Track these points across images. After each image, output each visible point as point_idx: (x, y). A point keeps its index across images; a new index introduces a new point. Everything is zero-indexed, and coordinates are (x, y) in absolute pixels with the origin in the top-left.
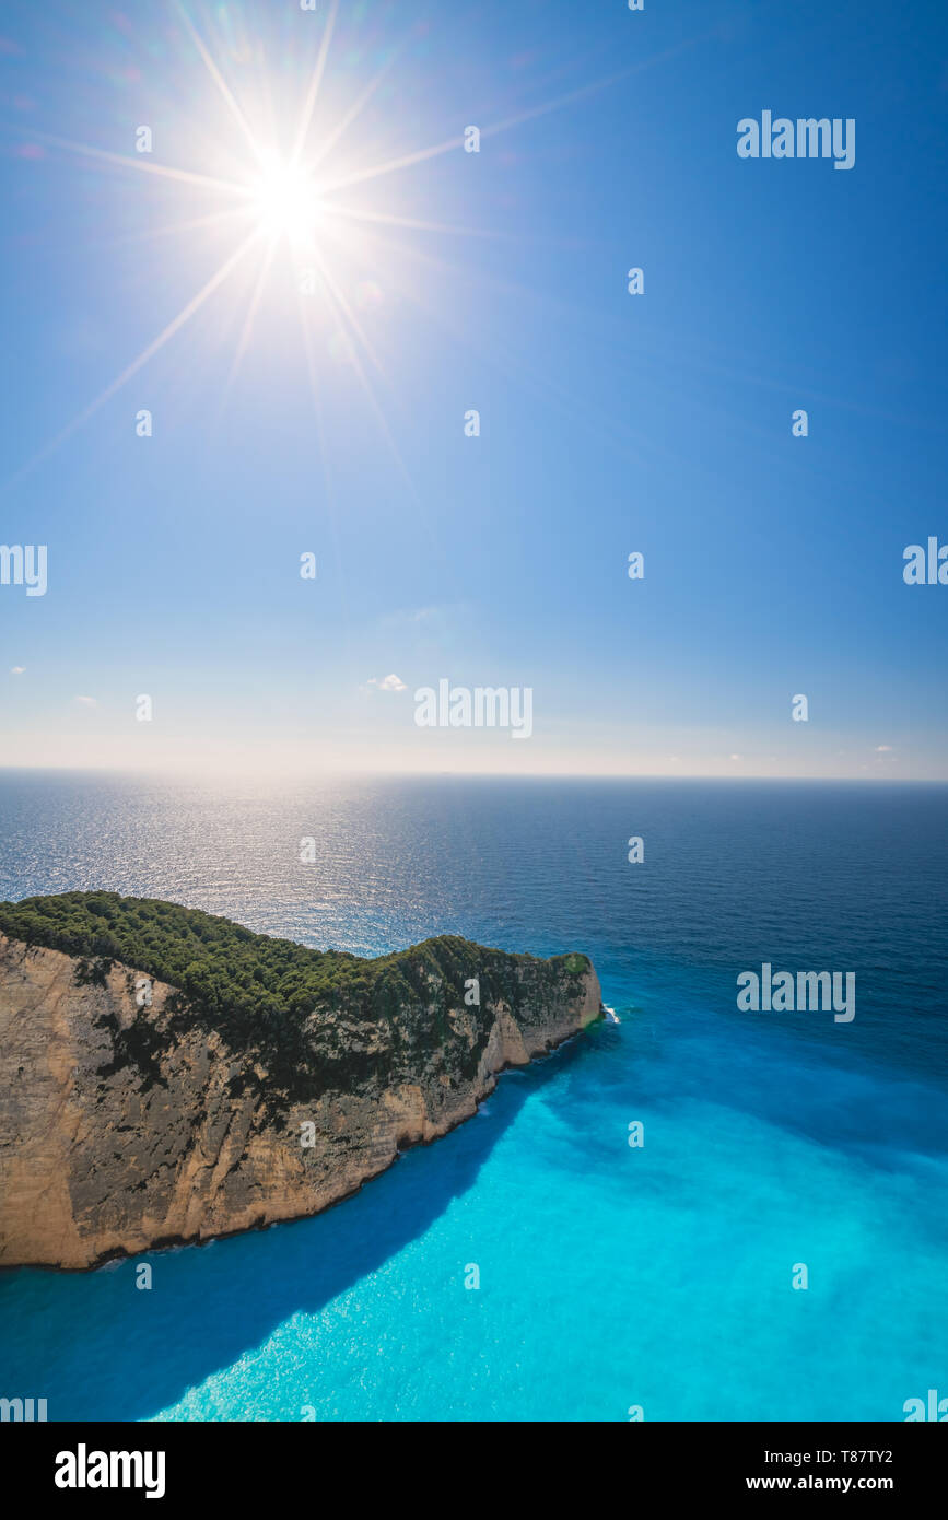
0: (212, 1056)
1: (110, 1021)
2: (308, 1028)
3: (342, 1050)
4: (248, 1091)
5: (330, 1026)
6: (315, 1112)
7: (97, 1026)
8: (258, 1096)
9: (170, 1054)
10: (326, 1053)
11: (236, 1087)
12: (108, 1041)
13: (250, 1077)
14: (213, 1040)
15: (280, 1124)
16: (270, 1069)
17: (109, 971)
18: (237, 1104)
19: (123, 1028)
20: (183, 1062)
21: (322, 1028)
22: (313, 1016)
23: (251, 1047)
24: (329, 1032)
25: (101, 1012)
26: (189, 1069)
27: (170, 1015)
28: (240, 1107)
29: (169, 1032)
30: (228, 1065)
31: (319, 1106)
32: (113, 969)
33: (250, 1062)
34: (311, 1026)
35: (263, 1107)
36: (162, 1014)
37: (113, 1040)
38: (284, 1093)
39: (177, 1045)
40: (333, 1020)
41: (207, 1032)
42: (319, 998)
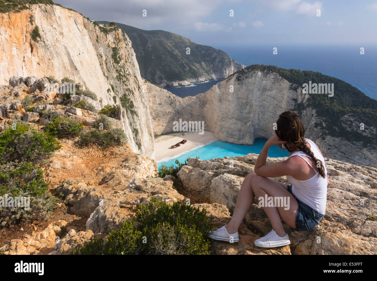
0: (313, 115)
1: (295, 100)
2: (343, 119)
3: (353, 130)
4: (319, 127)
5: (351, 121)
6: (334, 141)
7: (292, 100)
8: (321, 130)
9: (304, 112)
10: (346, 128)
11: (316, 125)
12: (294, 104)
13: (321, 124)
14: (314, 111)
15: (323, 139)
16: (327, 125)
17: (298, 89)
18: (315, 129)
19: (298, 103)
20: (306, 114)
21: (347, 121)
22: (346, 116)
23: (323, 117)
24: (350, 123)
25: (294, 97)
26: (307, 116)
27: (307, 103)
28: (316, 130)
29: (306, 107)
30: (315, 119)
31: (336, 139)
32: (299, 88)
33: (322, 121)
34: (344, 119)
35: (321, 133)
36: (306, 102)
37: (295, 105)
38: (327, 132)
39: (306, 110)
40: (352, 120)
41: (313, 109)
42: (350, 112)
